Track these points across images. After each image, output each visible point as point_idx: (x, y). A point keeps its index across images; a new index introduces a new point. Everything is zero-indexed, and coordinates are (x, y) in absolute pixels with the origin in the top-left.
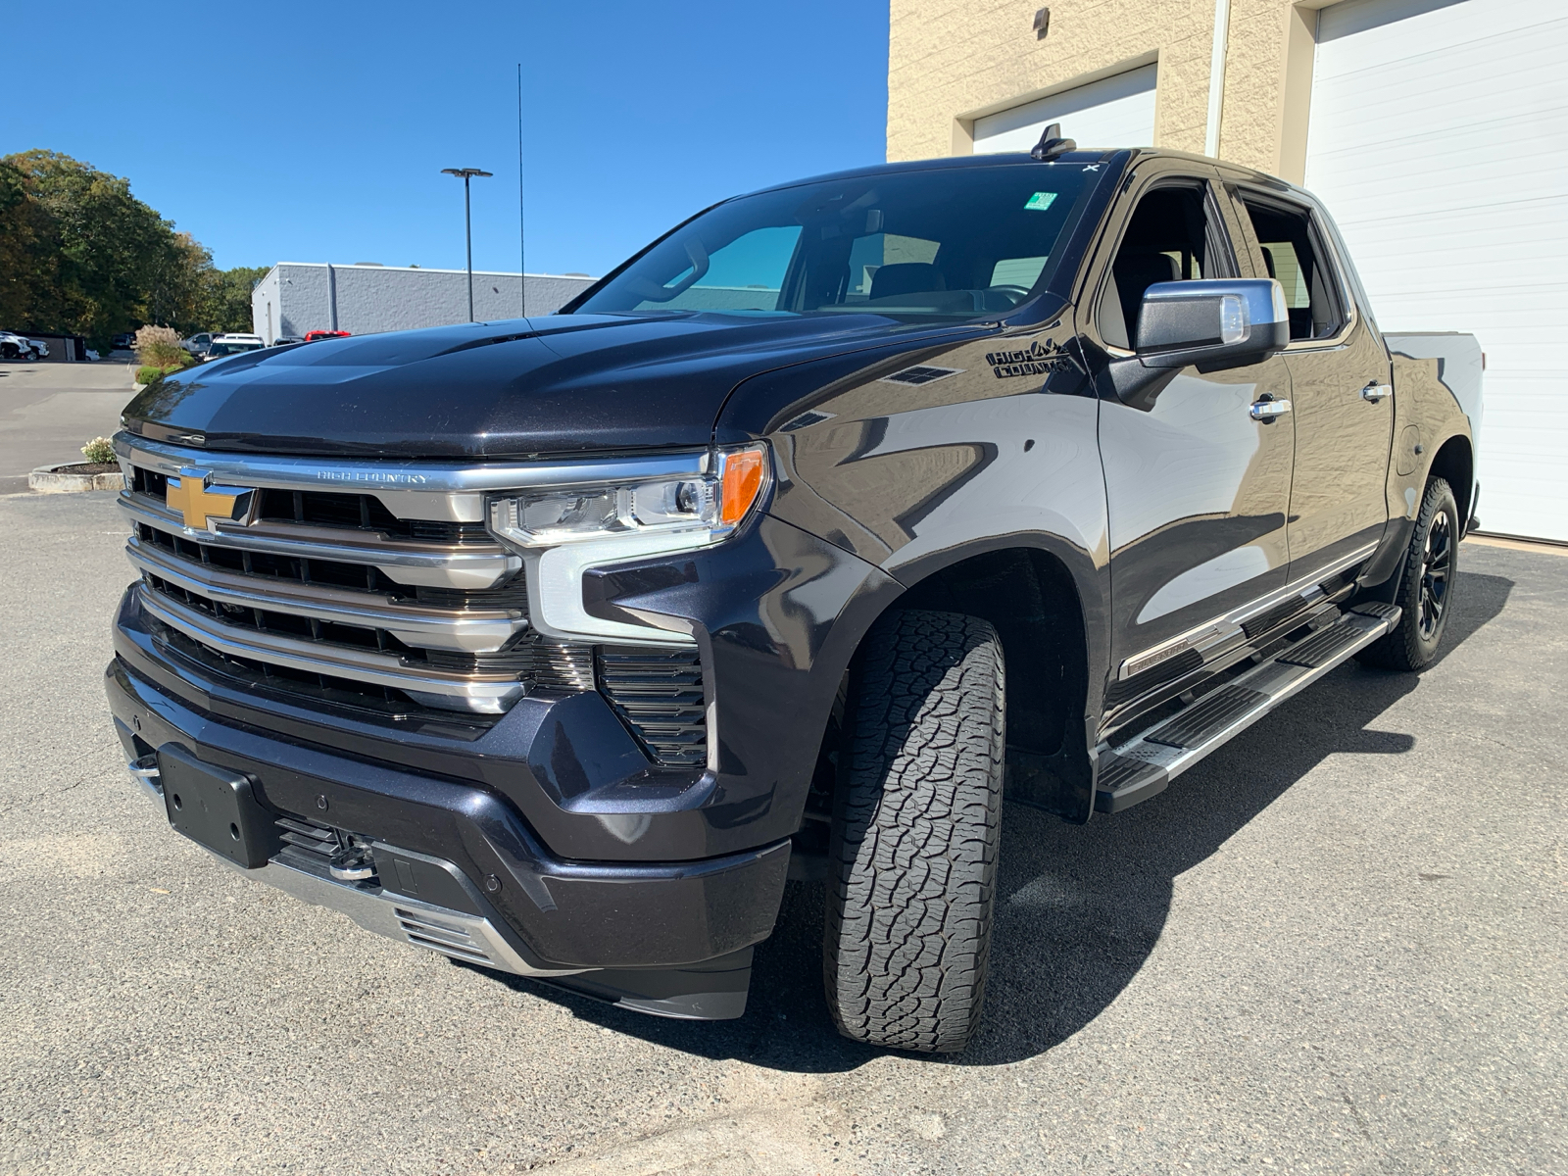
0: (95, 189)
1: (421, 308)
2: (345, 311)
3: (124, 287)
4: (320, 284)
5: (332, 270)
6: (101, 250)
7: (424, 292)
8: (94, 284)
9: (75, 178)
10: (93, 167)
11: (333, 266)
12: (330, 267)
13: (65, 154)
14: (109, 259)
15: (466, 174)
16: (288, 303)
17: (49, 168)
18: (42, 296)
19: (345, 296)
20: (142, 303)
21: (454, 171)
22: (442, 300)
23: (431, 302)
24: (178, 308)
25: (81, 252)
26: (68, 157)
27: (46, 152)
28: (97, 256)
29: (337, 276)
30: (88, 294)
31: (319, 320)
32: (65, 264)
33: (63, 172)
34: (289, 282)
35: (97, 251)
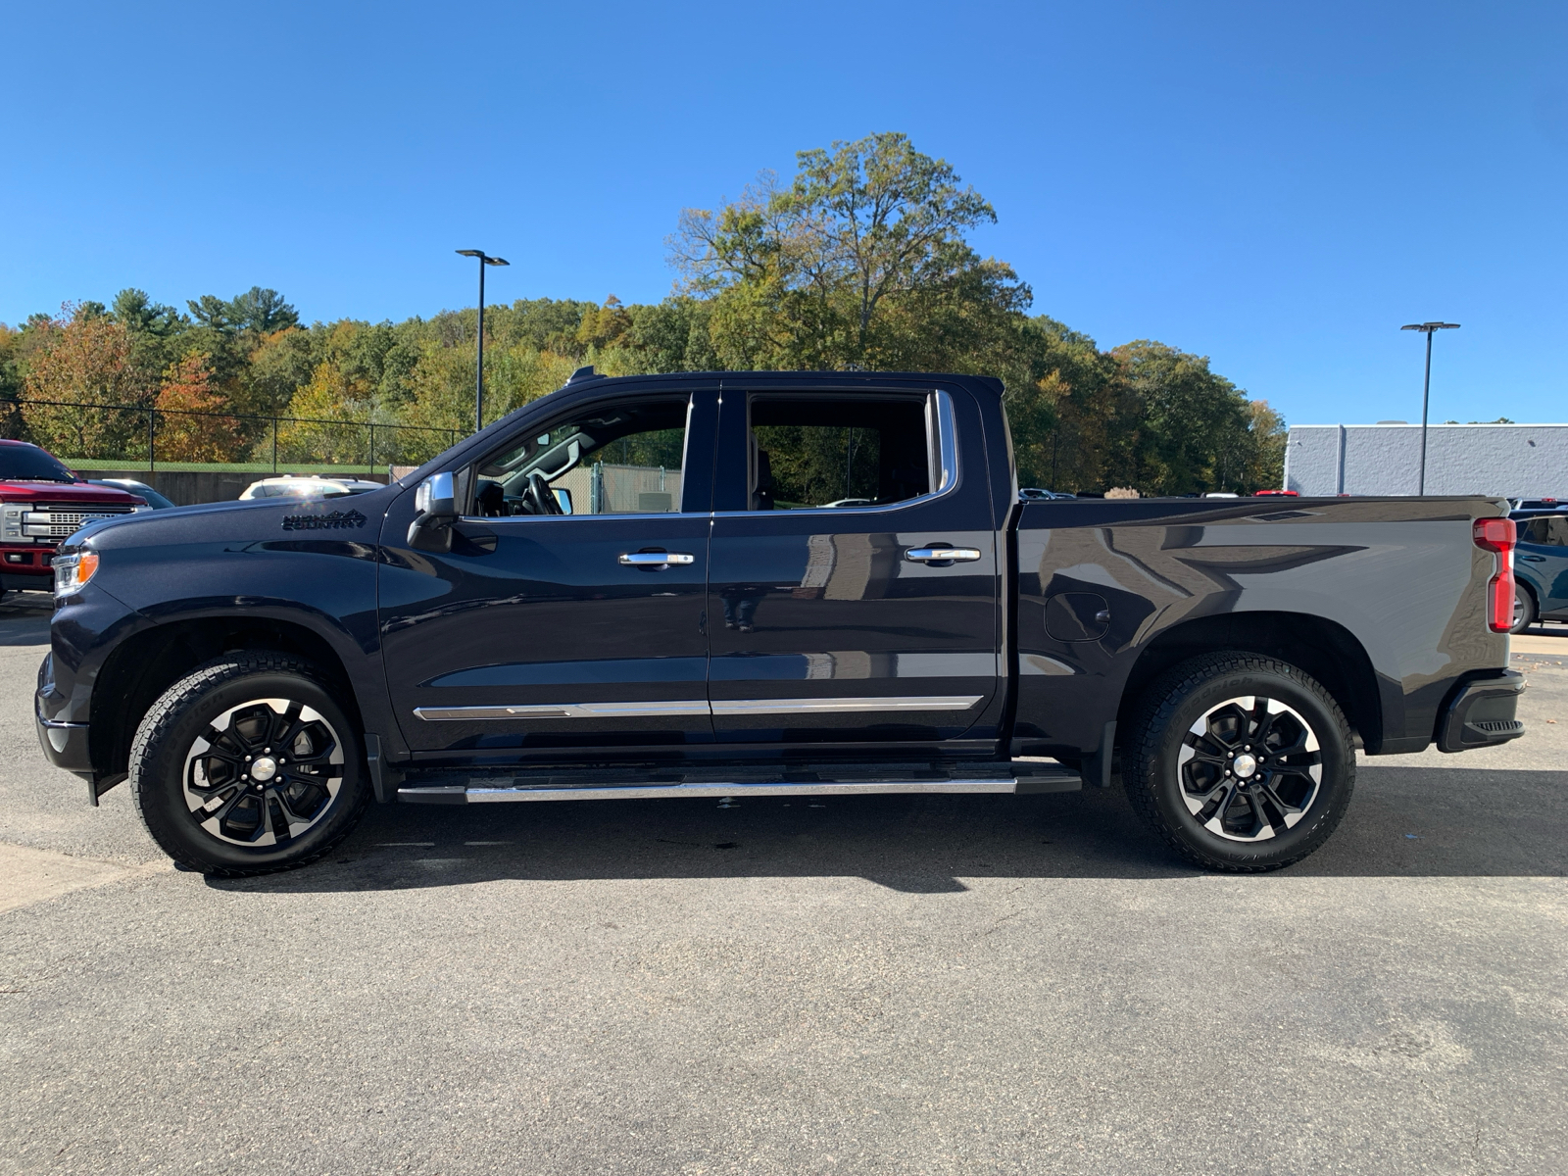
0: (1179, 369)
1: (1438, 465)
2: (1352, 471)
3: (1194, 453)
4: (1330, 445)
5: (1344, 431)
6: (1179, 421)
7: (1443, 449)
8: (1168, 452)
9: (1164, 361)
10: (1180, 350)
11: (1345, 426)
12: (1342, 427)
13: (1160, 342)
14: (1184, 428)
15: (1430, 328)
16: (1296, 464)
17: (1145, 354)
18: (1120, 463)
19: (1354, 456)
20: (1208, 466)
21: (1414, 327)
22: (1463, 457)
23: (1450, 459)
24: (1245, 471)
25: (1161, 424)
26: (1162, 344)
27: (1145, 342)
28: (1175, 427)
29: (1348, 436)
30: (1163, 461)
31: (1325, 480)
32: (1146, 434)
33: (1155, 357)
34: (1299, 443)
35: (1176, 424)
